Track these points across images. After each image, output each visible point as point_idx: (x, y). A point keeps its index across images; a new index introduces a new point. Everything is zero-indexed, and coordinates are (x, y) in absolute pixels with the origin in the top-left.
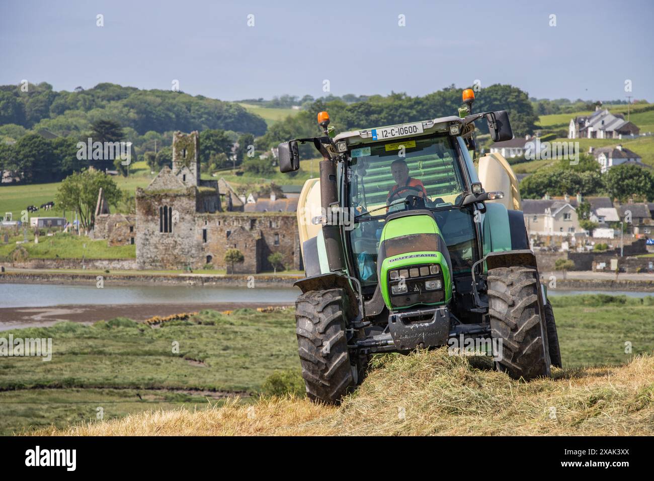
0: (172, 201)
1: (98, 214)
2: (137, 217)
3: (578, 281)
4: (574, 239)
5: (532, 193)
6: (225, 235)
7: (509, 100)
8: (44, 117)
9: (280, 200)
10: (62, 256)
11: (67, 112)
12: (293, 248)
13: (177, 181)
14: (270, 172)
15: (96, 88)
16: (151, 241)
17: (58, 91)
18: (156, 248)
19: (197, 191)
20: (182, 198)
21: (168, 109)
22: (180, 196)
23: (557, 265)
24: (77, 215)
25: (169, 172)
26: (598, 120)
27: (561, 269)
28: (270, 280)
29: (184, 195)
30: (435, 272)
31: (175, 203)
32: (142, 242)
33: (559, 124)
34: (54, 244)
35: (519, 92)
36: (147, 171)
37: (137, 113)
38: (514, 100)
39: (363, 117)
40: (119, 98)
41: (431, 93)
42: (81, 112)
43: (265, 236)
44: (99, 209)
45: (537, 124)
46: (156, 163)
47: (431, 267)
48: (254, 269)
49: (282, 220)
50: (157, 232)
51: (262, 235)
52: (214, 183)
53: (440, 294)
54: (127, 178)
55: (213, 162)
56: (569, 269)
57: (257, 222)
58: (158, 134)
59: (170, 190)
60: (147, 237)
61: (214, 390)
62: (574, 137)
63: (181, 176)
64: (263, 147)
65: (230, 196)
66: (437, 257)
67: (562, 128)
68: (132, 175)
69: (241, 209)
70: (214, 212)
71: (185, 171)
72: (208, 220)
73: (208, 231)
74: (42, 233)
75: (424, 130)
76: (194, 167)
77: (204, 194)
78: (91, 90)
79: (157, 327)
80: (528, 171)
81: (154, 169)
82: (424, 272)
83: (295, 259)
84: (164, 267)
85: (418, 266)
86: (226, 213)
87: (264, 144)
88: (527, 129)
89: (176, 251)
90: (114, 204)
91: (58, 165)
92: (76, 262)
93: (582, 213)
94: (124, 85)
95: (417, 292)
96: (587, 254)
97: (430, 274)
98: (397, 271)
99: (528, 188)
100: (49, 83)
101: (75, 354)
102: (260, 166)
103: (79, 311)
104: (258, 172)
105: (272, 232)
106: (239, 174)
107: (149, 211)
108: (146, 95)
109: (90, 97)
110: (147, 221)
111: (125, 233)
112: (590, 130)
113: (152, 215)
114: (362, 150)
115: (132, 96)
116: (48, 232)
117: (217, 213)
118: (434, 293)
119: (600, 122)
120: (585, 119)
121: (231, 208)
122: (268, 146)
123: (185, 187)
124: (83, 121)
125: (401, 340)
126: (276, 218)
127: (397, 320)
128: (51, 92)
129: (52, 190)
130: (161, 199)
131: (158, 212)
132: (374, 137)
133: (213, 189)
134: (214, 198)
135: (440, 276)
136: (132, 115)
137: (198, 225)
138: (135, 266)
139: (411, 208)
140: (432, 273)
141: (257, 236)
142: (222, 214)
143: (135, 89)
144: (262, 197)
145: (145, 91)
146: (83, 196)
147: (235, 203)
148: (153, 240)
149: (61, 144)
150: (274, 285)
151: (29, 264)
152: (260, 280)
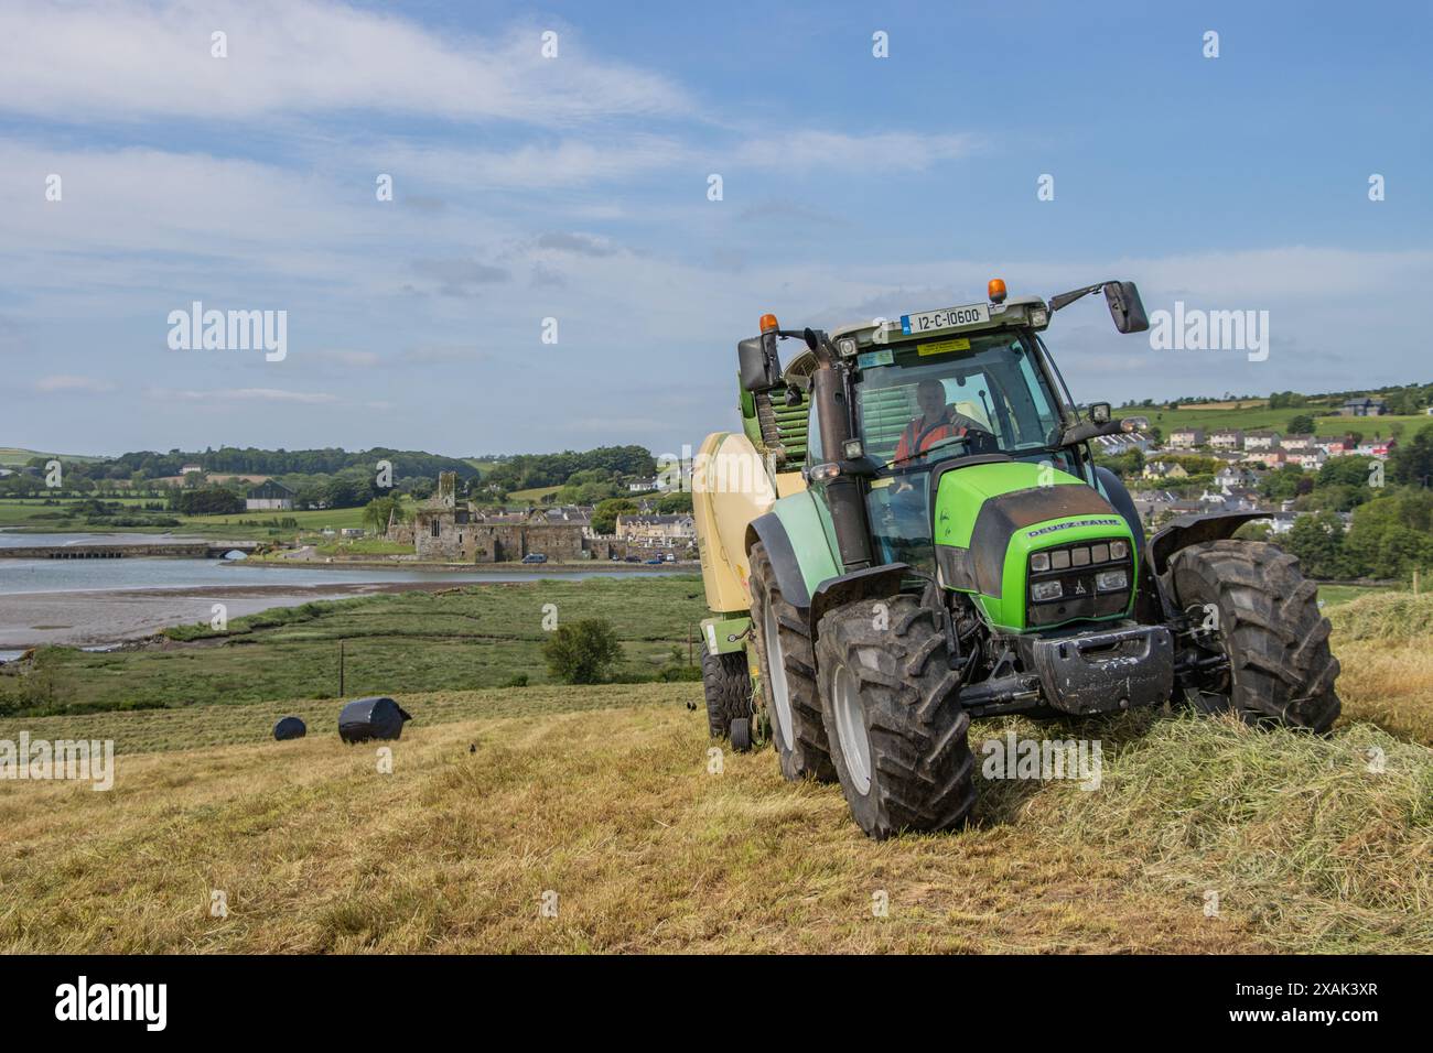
0: (439, 516)
1: (390, 525)
2: (417, 527)
5: (665, 511)
6: (474, 538)
8: (341, 468)
9: (506, 516)
10: (369, 552)
12: (517, 546)
13: (442, 503)
14: (493, 500)
17: (349, 452)
18: (429, 546)
19: (455, 510)
22: (445, 513)
24: (375, 526)
25: (434, 498)
28: (504, 566)
29: (447, 513)
30: (1117, 553)
31: (441, 517)
32: (420, 542)
42: (364, 465)
43: (500, 538)
44: (391, 522)
47: (1111, 545)
48: (494, 560)
49: (510, 528)
50: (430, 537)
51: (497, 538)
52: (465, 505)
53: (1122, 599)
57: (494, 530)
59: (438, 509)
60: (423, 539)
61: (492, 637)
63: (445, 500)
64: (484, 484)
65: (475, 513)
69: (483, 521)
70: (466, 524)
71: (447, 497)
72: (463, 528)
73: (463, 536)
75: (991, 316)
76: (453, 494)
77: (459, 512)
78: (369, 451)
79: (440, 596)
80: (657, 498)
81: (414, 498)
82: (1099, 555)
83: (519, 553)
84: (434, 559)
85: (1089, 544)
86: (473, 524)
88: (652, 472)
89: (442, 548)
90: (401, 519)
91: (358, 496)
92: (378, 556)
94: (389, 448)
95: (1080, 596)
97: (1110, 560)
98: (1046, 555)
99: (661, 507)
101: (393, 613)
102: (485, 496)
103: (386, 587)
104: (482, 500)
105: (504, 536)
106: (474, 501)
107: (424, 523)
110: (423, 529)
111: (409, 537)
113: (426, 525)
114: (877, 354)
117: (468, 524)
118: (1112, 597)
121: (476, 521)
122: (487, 484)
123: (447, 507)
126: (505, 527)
130: (432, 515)
131: (430, 523)
132: (906, 329)
133: (465, 509)
134: (466, 514)
135: (1127, 564)
137: (457, 532)
138: (415, 558)
139: (976, 451)
140: (1113, 558)
141: (495, 539)
142: (471, 525)
144: (492, 514)
146: (380, 514)
147: (479, 518)
148: (427, 541)
149: (356, 484)
150: (507, 570)
151: (348, 557)
152: (498, 567)
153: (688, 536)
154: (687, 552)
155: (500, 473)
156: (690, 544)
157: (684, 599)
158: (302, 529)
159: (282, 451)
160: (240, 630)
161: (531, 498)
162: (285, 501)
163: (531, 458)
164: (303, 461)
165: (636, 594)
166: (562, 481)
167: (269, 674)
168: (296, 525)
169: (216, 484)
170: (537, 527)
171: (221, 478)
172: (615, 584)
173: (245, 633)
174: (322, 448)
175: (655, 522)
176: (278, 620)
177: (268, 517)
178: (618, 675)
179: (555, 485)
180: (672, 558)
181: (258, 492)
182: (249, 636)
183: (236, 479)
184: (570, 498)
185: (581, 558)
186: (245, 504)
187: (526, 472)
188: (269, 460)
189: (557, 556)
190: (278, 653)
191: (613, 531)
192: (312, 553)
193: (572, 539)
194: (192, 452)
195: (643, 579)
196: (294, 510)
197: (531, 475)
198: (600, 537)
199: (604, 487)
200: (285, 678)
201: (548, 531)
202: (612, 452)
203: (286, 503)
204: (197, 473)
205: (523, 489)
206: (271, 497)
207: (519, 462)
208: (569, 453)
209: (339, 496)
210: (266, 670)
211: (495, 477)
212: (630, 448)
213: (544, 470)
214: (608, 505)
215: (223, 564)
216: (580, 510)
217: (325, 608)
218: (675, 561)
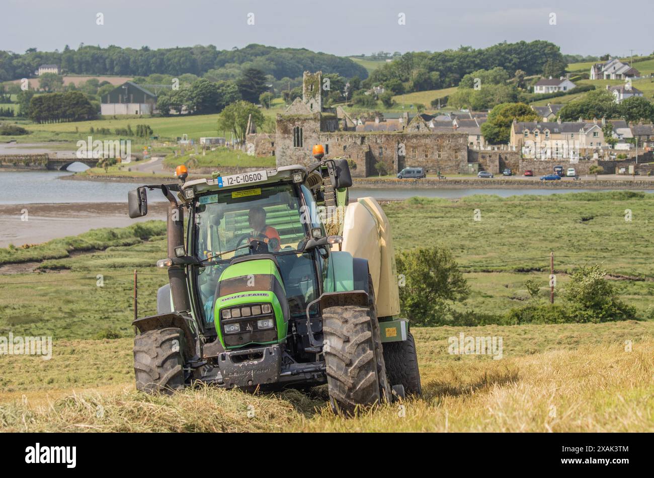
0: (303, 123)
1: (248, 134)
2: (277, 135)
3: (606, 181)
4: (601, 151)
5: (569, 118)
6: (343, 149)
7: (546, 51)
8: (211, 68)
9: (382, 123)
10: (222, 165)
11: (227, 65)
12: (393, 158)
13: (306, 108)
14: (373, 105)
15: (247, 47)
16: (287, 153)
18: (291, 158)
19: (321, 116)
20: (310, 121)
21: (298, 62)
22: (309, 119)
23: (591, 170)
24: (233, 134)
25: (300, 101)
26: (611, 66)
27: (594, 173)
28: (376, 182)
29: (311, 119)
30: (266, 311)
31: (305, 124)
32: (281, 154)
33: (582, 69)
34: (217, 156)
35: (554, 46)
36: (283, 105)
37: (276, 65)
38: (550, 52)
39: (440, 64)
40: (263, 54)
41: (490, 46)
42: (236, 64)
43: (372, 149)
44: (249, 129)
45: (566, 69)
46: (289, 99)
47: (262, 306)
48: (364, 174)
49: (385, 137)
50: (292, 147)
51: (370, 148)
52: (333, 110)
53: (272, 334)
54: (269, 110)
55: (331, 98)
56: (599, 173)
57: (366, 139)
58: (291, 79)
59: (301, 115)
60: (284, 150)
62: (594, 79)
63: (309, 105)
64: (367, 86)
65: (345, 120)
66: (268, 296)
67: (586, 72)
68: (272, 107)
69: (354, 129)
70: (334, 132)
71: (313, 101)
72: (329, 137)
73: (329, 146)
74: (208, 148)
75: (268, 177)
76: (319, 98)
77: (326, 118)
78: (243, 49)
80: (563, 102)
81: (288, 102)
82: (256, 311)
83: (395, 166)
85: (250, 305)
86: (343, 132)
87: (368, 84)
88: (560, 72)
89: (306, 160)
90: (259, 126)
91: (220, 101)
93: (606, 132)
94: (267, 45)
95: (249, 331)
96: (611, 162)
97: (262, 313)
98: (229, 310)
99: (566, 113)
100: (214, 45)
102: (365, 100)
104: (364, 104)
105: (378, 146)
106: (350, 106)
107: (286, 131)
108: (283, 52)
109: (243, 54)
110: (285, 138)
111: (268, 147)
112: (606, 73)
113: (287, 134)
114: (210, 197)
115: (272, 53)
116: (212, 147)
117: (336, 132)
118: (267, 332)
119: (613, 68)
120: (602, 65)
121: (346, 129)
122: (371, 85)
123: (312, 113)
124: (237, 71)
125: (230, 378)
126: (380, 136)
127: (226, 358)
128: (215, 51)
129: (214, 119)
130: (294, 122)
131: (292, 131)
132: (220, 184)
133: (333, 115)
134: (334, 121)
135: (272, 316)
136: (273, 66)
137: (322, 141)
141: (366, 149)
142: (340, 133)
143: (274, 48)
144: (368, 121)
145: (281, 49)
146: (237, 120)
147: (349, 125)
148: (289, 152)
149: (222, 85)
150: (379, 186)
151: (199, 170)
152: (369, 182)
153: (594, 147)
154: (590, 165)
155: (385, 72)
156: (596, 156)
157: (576, 221)
158: (156, 138)
159: (146, 49)
160: (55, 254)
161: (420, 102)
162: (144, 106)
163: (422, 56)
164: (169, 60)
165: (521, 215)
166: (456, 83)
167: (71, 306)
168: (151, 133)
169: (73, 87)
170: (416, 136)
171: (78, 81)
172: (499, 204)
173: (60, 258)
174: (192, 46)
175: (556, 130)
176: (101, 243)
177: (122, 125)
178: (461, 315)
179: (449, 86)
180: (573, 172)
181: (115, 96)
182: (63, 262)
183: (94, 80)
184: (464, 101)
185: (466, 173)
186: (99, 109)
187: (415, 73)
188: (132, 59)
189: (439, 171)
190: (87, 281)
191: (506, 141)
192: (161, 166)
193: (457, 150)
194: (49, 51)
195: (533, 198)
196: (153, 115)
197: (420, 75)
198: (489, 148)
199: (501, 90)
200: (86, 311)
201: (428, 141)
202: (515, 50)
203: (144, 108)
204: (53, 75)
205: (411, 91)
206: (128, 101)
207: (408, 61)
208: (465, 49)
209: (204, 100)
210: (69, 302)
211: (380, 78)
212: (536, 43)
213: (437, 70)
214: (502, 111)
215: (62, 178)
216: (473, 116)
217: (155, 230)
218: (576, 176)
